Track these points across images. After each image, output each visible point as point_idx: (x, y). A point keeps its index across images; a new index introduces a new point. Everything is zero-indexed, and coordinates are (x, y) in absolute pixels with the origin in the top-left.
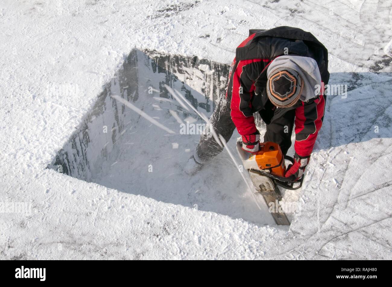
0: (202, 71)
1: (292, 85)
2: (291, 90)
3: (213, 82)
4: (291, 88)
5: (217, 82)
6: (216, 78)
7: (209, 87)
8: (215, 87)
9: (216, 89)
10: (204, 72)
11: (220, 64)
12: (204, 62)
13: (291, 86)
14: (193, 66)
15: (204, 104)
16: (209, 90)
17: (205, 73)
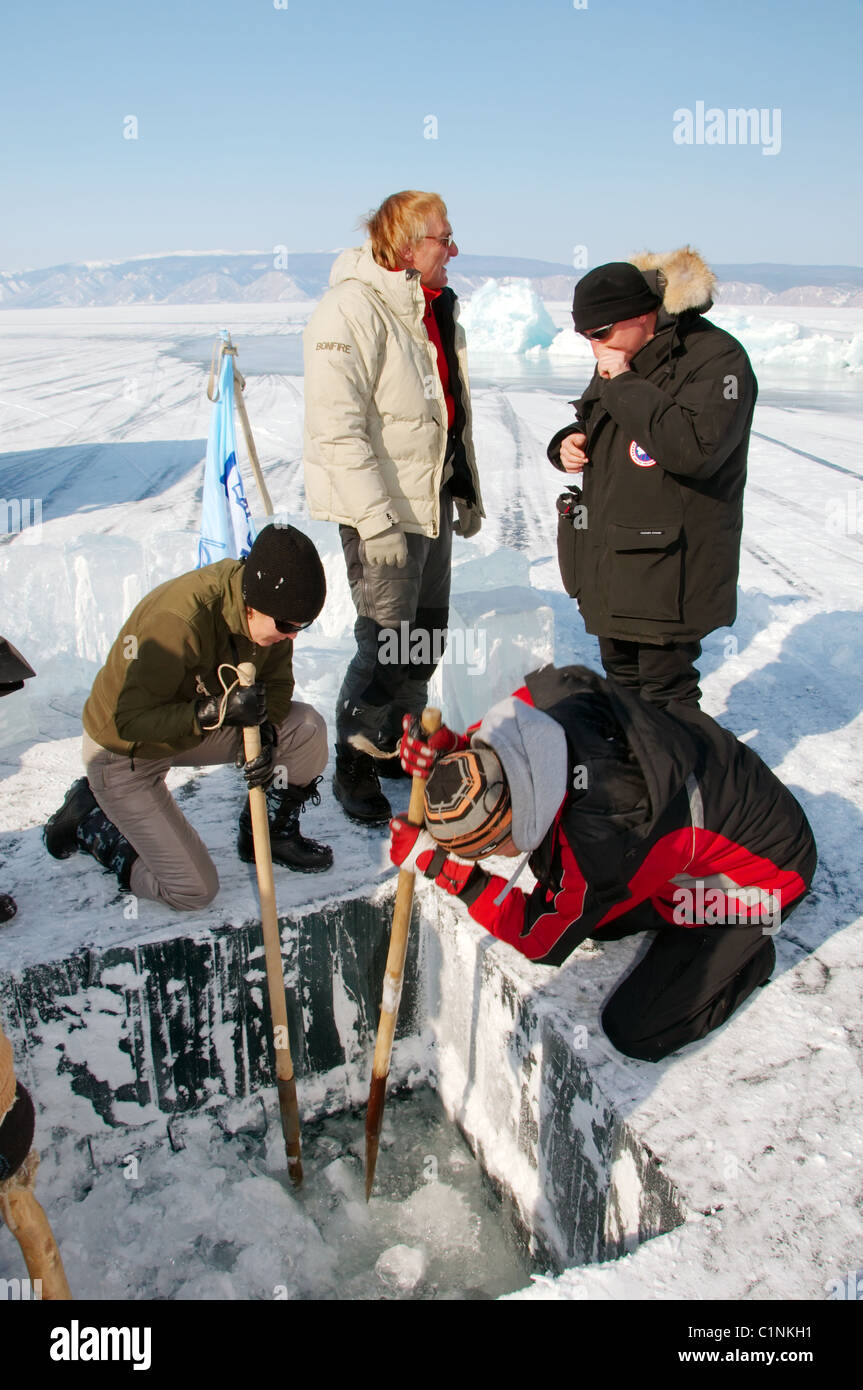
0: (115, 988)
1: (463, 792)
2: (453, 802)
3: (148, 1008)
4: (455, 797)
5: (160, 1002)
6: (156, 993)
7: (138, 1027)
8: (155, 1021)
9: (161, 1023)
10: (119, 987)
11: (162, 946)
12: (117, 957)
13: (458, 794)
14: (85, 985)
15: (128, 1086)
16: (139, 1037)
17: (123, 990)
